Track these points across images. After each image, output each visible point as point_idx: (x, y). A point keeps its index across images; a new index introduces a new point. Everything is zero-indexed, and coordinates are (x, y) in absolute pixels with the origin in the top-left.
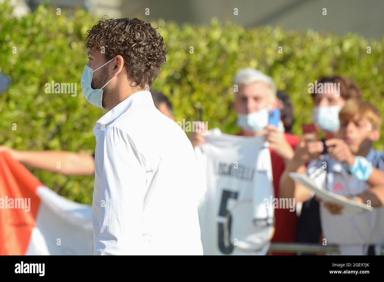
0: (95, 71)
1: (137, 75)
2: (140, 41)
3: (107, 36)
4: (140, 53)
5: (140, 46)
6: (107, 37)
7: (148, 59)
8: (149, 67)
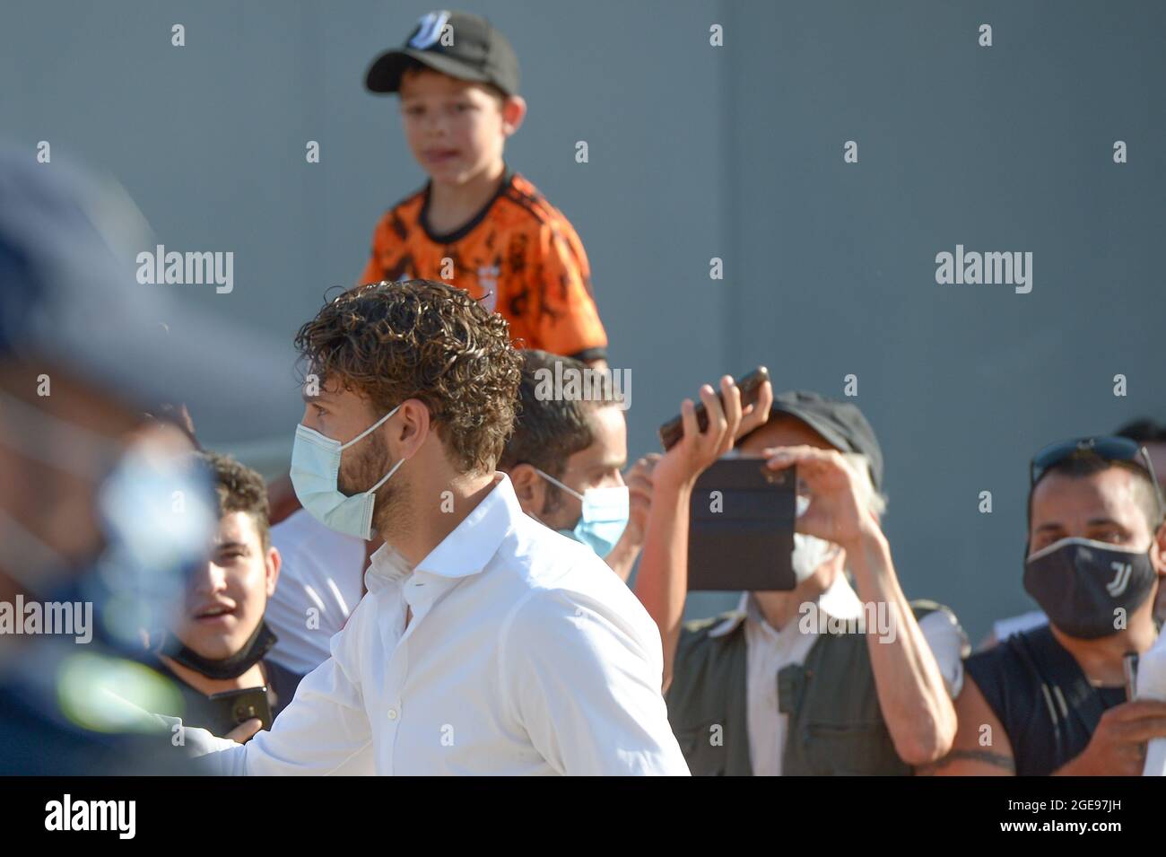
0: (345, 447)
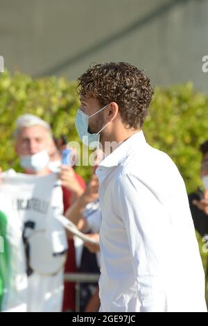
0: (90, 117)
1: (131, 118)
2: (131, 87)
3: (100, 84)
4: (132, 99)
5: (131, 91)
6: (100, 86)
7: (139, 102)
8: (141, 110)
